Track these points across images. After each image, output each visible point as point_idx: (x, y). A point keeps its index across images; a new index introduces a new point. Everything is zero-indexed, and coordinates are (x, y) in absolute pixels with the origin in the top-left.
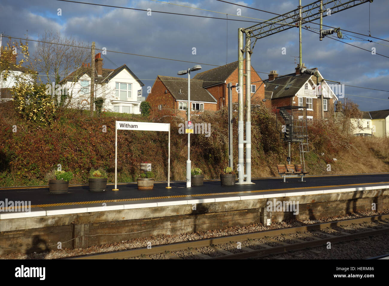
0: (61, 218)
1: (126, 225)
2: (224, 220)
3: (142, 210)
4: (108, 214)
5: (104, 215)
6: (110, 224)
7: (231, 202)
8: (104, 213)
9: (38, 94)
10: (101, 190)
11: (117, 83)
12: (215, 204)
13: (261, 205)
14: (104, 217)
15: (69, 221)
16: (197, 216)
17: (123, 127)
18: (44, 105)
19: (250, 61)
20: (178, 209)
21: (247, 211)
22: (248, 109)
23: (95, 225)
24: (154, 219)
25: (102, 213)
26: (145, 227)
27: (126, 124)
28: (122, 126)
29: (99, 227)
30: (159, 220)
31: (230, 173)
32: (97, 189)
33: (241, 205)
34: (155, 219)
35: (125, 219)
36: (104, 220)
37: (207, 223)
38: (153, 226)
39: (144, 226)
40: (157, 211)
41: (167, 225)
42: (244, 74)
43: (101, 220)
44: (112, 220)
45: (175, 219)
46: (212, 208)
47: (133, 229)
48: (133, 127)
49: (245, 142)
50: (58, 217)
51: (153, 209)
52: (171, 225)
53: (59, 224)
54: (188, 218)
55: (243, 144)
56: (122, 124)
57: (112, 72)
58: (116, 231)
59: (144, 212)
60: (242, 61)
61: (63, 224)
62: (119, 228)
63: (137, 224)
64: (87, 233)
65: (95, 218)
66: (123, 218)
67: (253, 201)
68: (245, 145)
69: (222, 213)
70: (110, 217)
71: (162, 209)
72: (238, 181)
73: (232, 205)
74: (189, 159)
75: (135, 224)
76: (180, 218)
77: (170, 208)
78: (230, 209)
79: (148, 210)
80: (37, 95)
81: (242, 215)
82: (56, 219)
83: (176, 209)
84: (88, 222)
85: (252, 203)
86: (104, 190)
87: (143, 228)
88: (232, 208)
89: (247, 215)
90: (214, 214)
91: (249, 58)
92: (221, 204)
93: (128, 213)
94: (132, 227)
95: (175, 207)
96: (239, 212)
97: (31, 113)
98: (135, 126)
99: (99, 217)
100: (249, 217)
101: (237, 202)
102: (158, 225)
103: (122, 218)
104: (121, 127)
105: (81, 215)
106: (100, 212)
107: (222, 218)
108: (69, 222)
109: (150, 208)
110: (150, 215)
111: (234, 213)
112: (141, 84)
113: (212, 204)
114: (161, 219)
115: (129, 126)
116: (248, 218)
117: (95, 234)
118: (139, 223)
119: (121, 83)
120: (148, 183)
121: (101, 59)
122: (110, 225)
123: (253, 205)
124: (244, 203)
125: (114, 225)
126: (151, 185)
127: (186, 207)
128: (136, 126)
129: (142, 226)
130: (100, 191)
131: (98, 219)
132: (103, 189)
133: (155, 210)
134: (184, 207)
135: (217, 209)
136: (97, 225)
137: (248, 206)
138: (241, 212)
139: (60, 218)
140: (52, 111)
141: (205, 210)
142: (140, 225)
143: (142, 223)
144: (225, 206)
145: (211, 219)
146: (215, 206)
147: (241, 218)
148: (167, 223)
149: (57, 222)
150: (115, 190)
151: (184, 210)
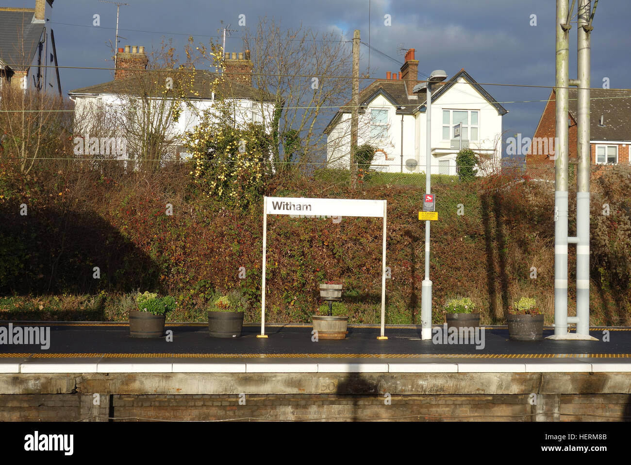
0: (51, 379)
1: (191, 405)
2: (429, 415)
3: (216, 376)
4: (143, 379)
5: (135, 380)
6: (157, 399)
7: (435, 375)
8: (135, 377)
9: (230, 145)
10: (228, 334)
11: (446, 110)
12: (392, 377)
13: (523, 387)
14: (136, 385)
15: (67, 386)
16: (358, 399)
17: (279, 208)
18: (239, 166)
19: (588, 48)
20: (300, 381)
21: (490, 398)
22: (582, 161)
23: (126, 399)
24: (252, 399)
25: (130, 378)
26: (234, 413)
27: (285, 203)
28: (277, 208)
29: (133, 403)
30: (264, 400)
31: (528, 312)
32: (219, 334)
33: (463, 384)
34: (255, 399)
35: (183, 392)
36: (139, 391)
37: (383, 417)
38: (253, 412)
39: (232, 410)
40: (250, 382)
41: (284, 413)
42: (571, 82)
43: (132, 391)
44: (155, 391)
45: (303, 403)
46: (385, 384)
47: (209, 413)
48: (300, 209)
49: (572, 240)
50: (46, 378)
51: (241, 376)
52: (293, 414)
53: (49, 389)
54: (332, 403)
55: (567, 246)
56: (277, 203)
57: (441, 87)
58: (172, 414)
59: (221, 381)
60: (563, 52)
61: (57, 390)
62: (177, 410)
63: (214, 405)
64: (106, 412)
65: (118, 384)
66: (178, 389)
67: (499, 378)
68: (572, 248)
69: (421, 398)
70: (150, 386)
71: (261, 378)
72: (552, 332)
73: (440, 382)
74: (427, 278)
75: (210, 403)
76: (315, 400)
77: (279, 378)
78: (437, 391)
79: (230, 378)
80: (228, 147)
81: (480, 408)
82: (43, 380)
83: (295, 381)
84: (106, 390)
85: (495, 380)
86: (234, 336)
87: (231, 413)
88: (442, 389)
89: (493, 408)
90: (400, 398)
91: (584, 43)
92: (409, 378)
93: (186, 379)
94: (205, 410)
95: (291, 377)
96: (469, 398)
97: (213, 183)
98: (305, 207)
99: (127, 384)
100: (499, 414)
101: (451, 375)
102: (264, 412)
103: (175, 390)
104: (275, 208)
105: (89, 377)
106: (126, 375)
107: (424, 410)
108: (67, 388)
109: (233, 374)
110: (236, 388)
111: (454, 401)
112: (499, 111)
113: (383, 376)
114: (269, 400)
115: (292, 207)
116: (496, 414)
117: (128, 415)
118: (219, 404)
119: (456, 110)
120: (330, 326)
121: (416, 61)
122: (156, 401)
123: (500, 386)
124: (472, 378)
125: (165, 401)
126: (337, 330)
127: (319, 378)
128: (309, 207)
129: (229, 411)
130: (224, 337)
131: (125, 388)
132: (231, 334)
133: (246, 379)
134: (314, 378)
135: (400, 388)
136: (130, 399)
137: (485, 388)
138: (473, 400)
139: (49, 380)
140: (255, 178)
141: (370, 389)
142: (222, 407)
143: (224, 404)
144: (421, 382)
145: (394, 409)
146: (393, 381)
147: (476, 414)
148: (283, 410)
149: (45, 386)
150: (259, 336)
151: (314, 384)
